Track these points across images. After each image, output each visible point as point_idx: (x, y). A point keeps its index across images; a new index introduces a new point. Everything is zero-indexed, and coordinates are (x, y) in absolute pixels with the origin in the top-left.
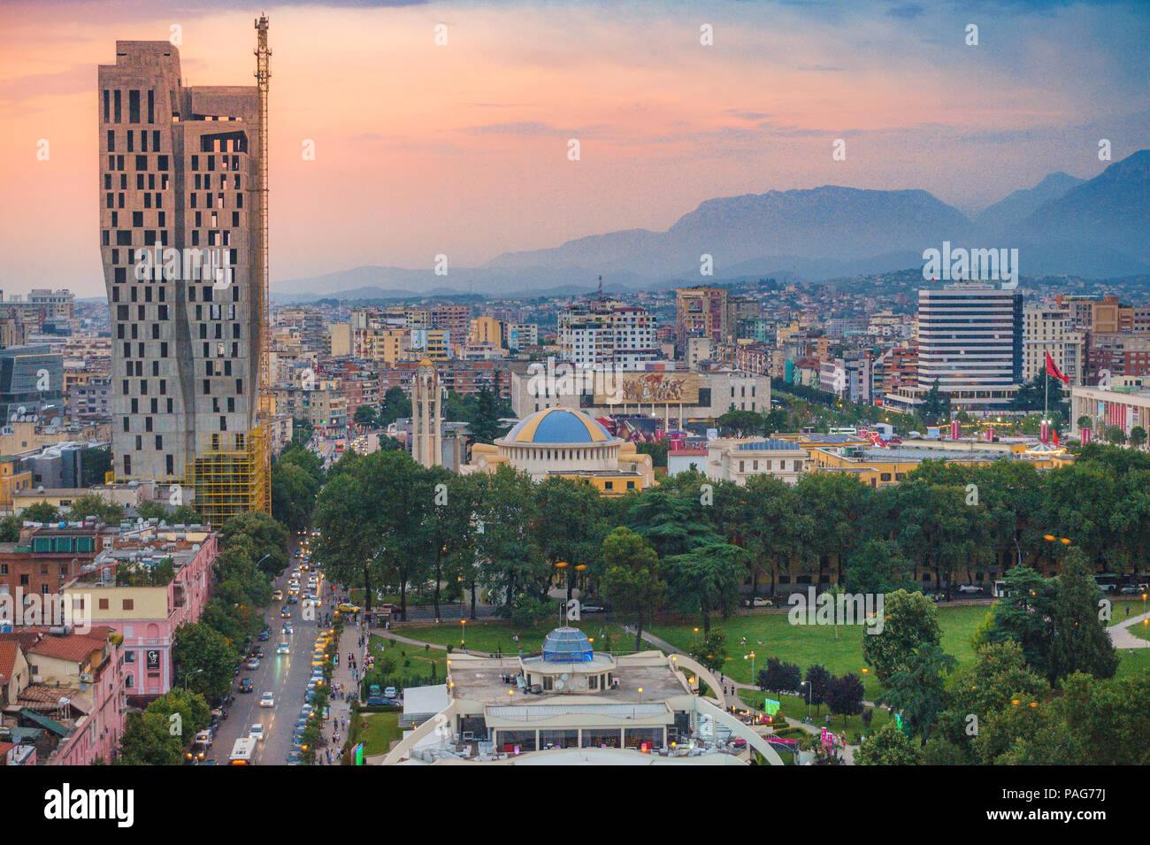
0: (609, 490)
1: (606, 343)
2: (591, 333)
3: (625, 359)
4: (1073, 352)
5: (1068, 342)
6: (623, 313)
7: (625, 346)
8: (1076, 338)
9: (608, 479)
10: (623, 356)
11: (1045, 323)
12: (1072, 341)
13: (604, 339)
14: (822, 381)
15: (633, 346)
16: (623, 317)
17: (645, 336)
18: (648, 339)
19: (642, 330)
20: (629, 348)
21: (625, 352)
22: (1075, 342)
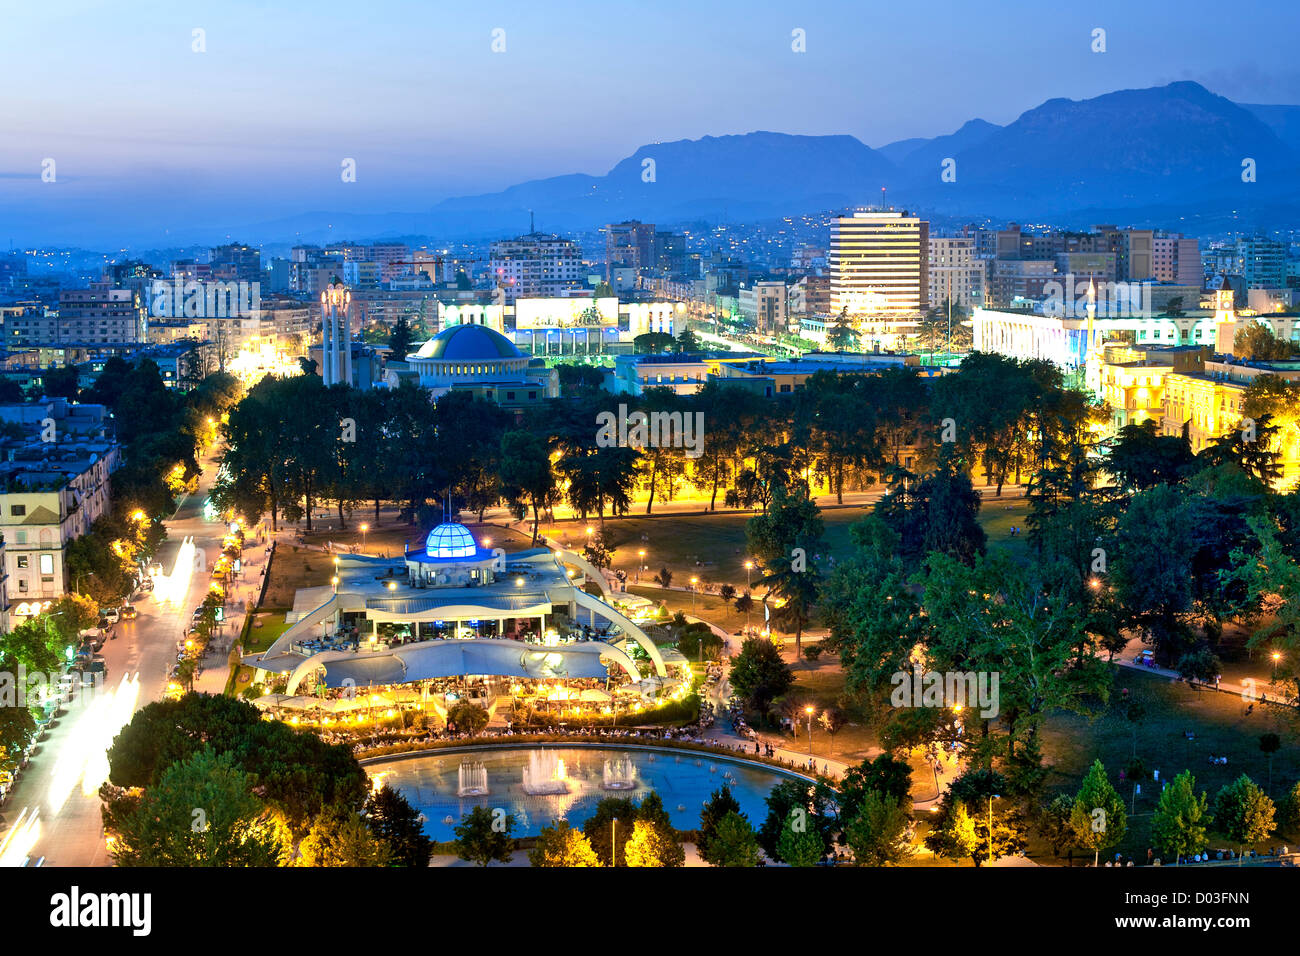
0: (511, 401)
1: (533, 273)
2: (518, 264)
3: (552, 289)
4: (978, 280)
5: (973, 269)
6: (550, 245)
7: (552, 276)
8: (980, 266)
9: (510, 389)
10: (549, 286)
11: (951, 251)
12: (977, 268)
13: (532, 270)
14: (741, 308)
15: (560, 276)
16: (550, 248)
17: (571, 267)
18: (574, 270)
19: (568, 260)
20: (556, 278)
21: (552, 282)
22: (980, 269)
